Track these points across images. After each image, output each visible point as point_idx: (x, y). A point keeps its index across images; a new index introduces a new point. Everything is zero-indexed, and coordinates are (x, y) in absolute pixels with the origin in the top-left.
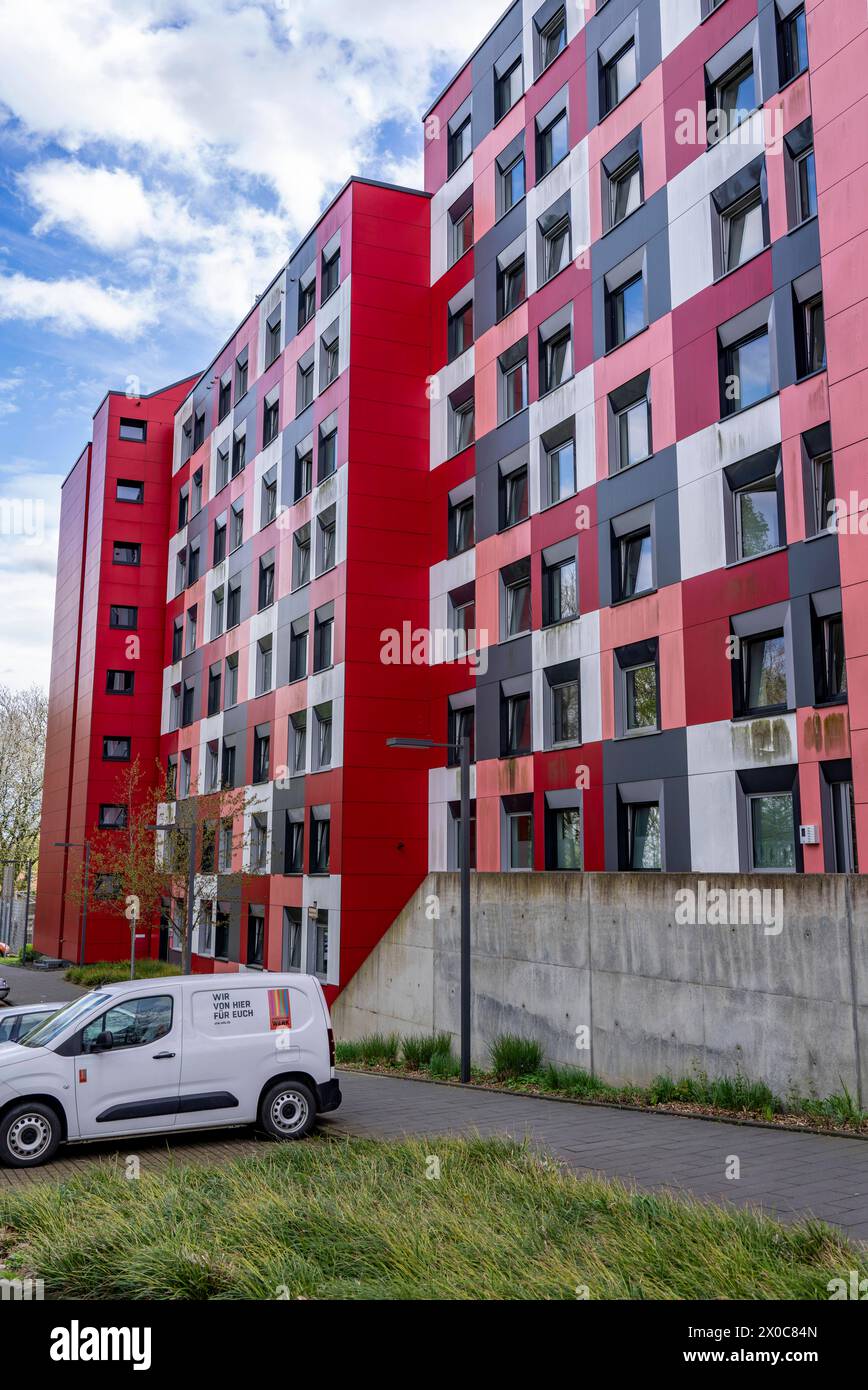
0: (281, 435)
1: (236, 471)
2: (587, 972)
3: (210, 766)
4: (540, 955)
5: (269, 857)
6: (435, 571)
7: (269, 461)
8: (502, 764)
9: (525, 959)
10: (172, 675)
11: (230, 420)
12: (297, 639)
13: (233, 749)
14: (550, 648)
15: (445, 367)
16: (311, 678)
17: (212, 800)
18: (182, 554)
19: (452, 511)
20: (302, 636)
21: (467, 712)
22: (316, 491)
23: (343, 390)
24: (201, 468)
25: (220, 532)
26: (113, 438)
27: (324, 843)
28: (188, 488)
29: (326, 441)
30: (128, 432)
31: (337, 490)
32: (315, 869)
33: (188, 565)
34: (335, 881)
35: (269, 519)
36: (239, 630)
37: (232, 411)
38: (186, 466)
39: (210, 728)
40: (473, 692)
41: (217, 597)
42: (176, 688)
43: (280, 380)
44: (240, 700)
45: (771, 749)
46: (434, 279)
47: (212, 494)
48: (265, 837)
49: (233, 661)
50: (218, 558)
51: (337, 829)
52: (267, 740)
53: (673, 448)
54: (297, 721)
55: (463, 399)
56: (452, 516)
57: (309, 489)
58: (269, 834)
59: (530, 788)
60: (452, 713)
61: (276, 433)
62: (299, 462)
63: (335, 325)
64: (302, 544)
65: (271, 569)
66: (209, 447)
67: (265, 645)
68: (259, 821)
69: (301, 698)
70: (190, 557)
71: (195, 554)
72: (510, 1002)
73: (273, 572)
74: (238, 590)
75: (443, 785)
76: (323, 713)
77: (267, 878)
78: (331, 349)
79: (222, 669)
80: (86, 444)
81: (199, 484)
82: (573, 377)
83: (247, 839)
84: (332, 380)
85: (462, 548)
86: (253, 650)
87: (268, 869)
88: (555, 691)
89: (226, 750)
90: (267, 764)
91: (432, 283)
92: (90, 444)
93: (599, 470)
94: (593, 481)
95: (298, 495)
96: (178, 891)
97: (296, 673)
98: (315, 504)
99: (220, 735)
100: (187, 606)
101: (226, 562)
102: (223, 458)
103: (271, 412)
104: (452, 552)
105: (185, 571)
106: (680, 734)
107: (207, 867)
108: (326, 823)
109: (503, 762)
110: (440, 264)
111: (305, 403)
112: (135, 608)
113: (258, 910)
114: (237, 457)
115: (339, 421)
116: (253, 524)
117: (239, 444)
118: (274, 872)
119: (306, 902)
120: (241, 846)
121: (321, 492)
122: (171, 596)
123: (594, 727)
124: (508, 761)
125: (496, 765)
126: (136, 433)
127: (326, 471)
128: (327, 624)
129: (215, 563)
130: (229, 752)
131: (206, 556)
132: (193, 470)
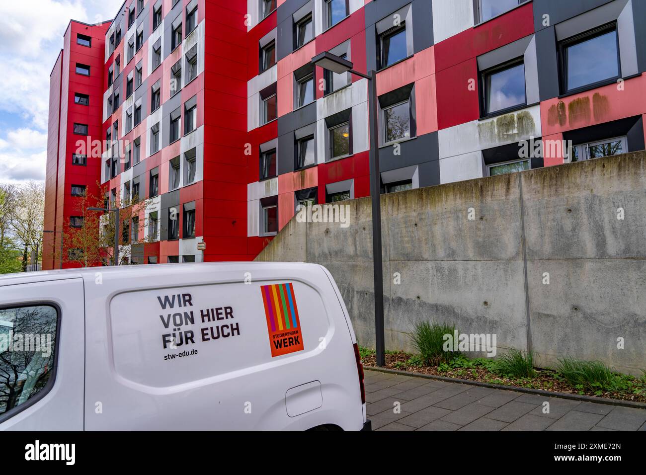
0: (163, 23)
1: (138, 48)
3: (126, 194)
5: (159, 232)
6: (250, 83)
7: (156, 37)
10: (106, 156)
11: (134, 26)
12: (174, 122)
13: (138, 184)
14: (329, 106)
16: (182, 139)
17: (126, 211)
18: (110, 99)
19: (261, 51)
20: (177, 120)
22: (184, 42)
24: (119, 55)
25: (130, 83)
26: (73, 43)
27: (191, 223)
28: (113, 68)
29: (190, 15)
30: (81, 42)
31: (198, 36)
32: (186, 236)
33: (113, 103)
34: (199, 239)
35: (157, 66)
36: (141, 126)
37: (136, 21)
38: (112, 56)
39: (126, 176)
40: (277, 140)
41: (129, 115)
42: (108, 162)
44: (141, 159)
45: (515, 132)
47: (125, 64)
48: (156, 224)
49: (138, 142)
50: (129, 94)
51: (199, 215)
52: (157, 176)
54: (174, 164)
57: (180, 42)
58: (159, 224)
59: (316, 184)
60: (261, 154)
61: (160, 22)
62: (174, 32)
64: (176, 73)
65: (158, 91)
66: (123, 42)
67: (155, 132)
68: (153, 217)
69: (177, 150)
70: (114, 99)
71: (117, 97)
73: (159, 94)
74: (140, 107)
75: (256, 191)
76: (190, 156)
77: (158, 243)
80: (61, 50)
81: (118, 63)
83: (147, 222)
86: (148, 134)
87: (159, 239)
88: (331, 131)
89: (134, 186)
90: (157, 188)
94: (362, 5)
95: (173, 47)
97: (173, 138)
98: (184, 48)
99: (131, 179)
100: (113, 122)
101: (133, 95)
102: (131, 46)
103: (158, 13)
104: (261, 71)
105: (112, 106)
107: (125, 241)
108: (193, 212)
109: (296, 173)
112: (87, 126)
113: (153, 259)
114: (138, 43)
116: (148, 71)
117: (139, 36)
118: (162, 239)
119: (181, 252)
120: (143, 226)
121: (188, 41)
122: (105, 119)
124: (300, 172)
125: (294, 175)
126: (86, 43)
127: (190, 30)
128: (191, 109)
129: (127, 97)
130: (136, 186)
131: (123, 95)
132: (115, 57)
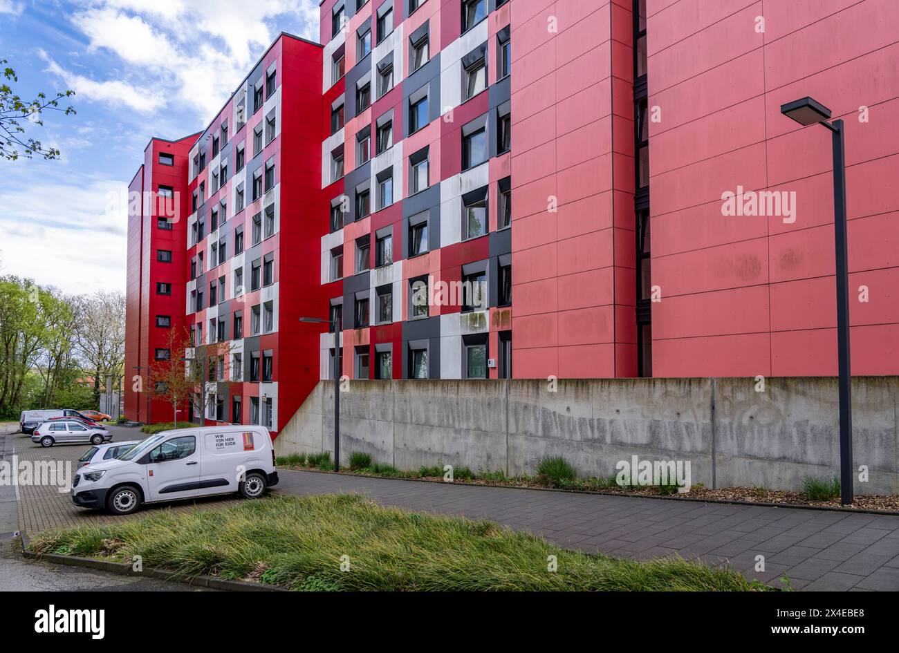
0: (245, 166)
1: (223, 184)
2: (392, 423)
3: (212, 332)
4: (371, 416)
5: (242, 374)
6: (323, 239)
7: (239, 179)
8: (355, 331)
9: (364, 418)
10: (191, 286)
11: (218, 157)
12: (255, 270)
13: (223, 323)
14: (379, 278)
15: (330, 137)
16: (262, 289)
17: (212, 348)
18: (195, 225)
19: (332, 210)
20: (257, 268)
21: (339, 307)
22: (264, 196)
23: (277, 145)
24: (204, 181)
25: (214, 215)
26: (155, 163)
27: (270, 368)
28: (197, 191)
29: (269, 171)
30: (163, 160)
31: (275, 196)
32: (265, 379)
33: (198, 230)
34: (276, 384)
35: (240, 210)
36: (225, 265)
37: (220, 152)
38: (196, 180)
39: (212, 312)
40: (342, 298)
41: (214, 249)
42: (193, 293)
43: (245, 138)
44: (226, 299)
45: (477, 325)
46: (325, 90)
47: (210, 195)
48: (240, 365)
49: (222, 280)
50: (214, 228)
51: (276, 362)
52: (240, 318)
53: (439, 185)
54: (256, 309)
55: (338, 154)
56: (332, 212)
57: (260, 195)
58: (243, 363)
59: (368, 343)
60: (332, 307)
61: (243, 165)
62: (255, 181)
63: (273, 111)
64: (257, 222)
65: (241, 234)
66: (207, 171)
67: (239, 272)
68: (237, 357)
69: (258, 298)
70: (199, 227)
71: (201, 226)
72: (357, 437)
73: (242, 236)
74: (224, 245)
75: (327, 341)
76: (269, 306)
77: (242, 383)
78: (271, 123)
79: (217, 283)
80: (141, 165)
81: (203, 190)
82: (392, 147)
83: (232, 365)
84: (273, 139)
85: (337, 228)
86: (233, 274)
87: (242, 380)
88: (381, 298)
89: (220, 323)
90: (241, 330)
91: (324, 93)
92: (143, 165)
93: (404, 194)
94: (401, 199)
95: (255, 198)
96: (197, 389)
97: (255, 286)
98: (264, 203)
99: (217, 316)
100: (198, 252)
101: (218, 230)
102: (215, 177)
103: (240, 154)
104: (332, 230)
105: (197, 234)
106: (438, 318)
107: (212, 378)
108: (270, 358)
109: (356, 331)
110: (327, 83)
111: (258, 151)
112: (170, 252)
113: (237, 398)
114: (222, 177)
115: (276, 161)
116: (232, 211)
117: (224, 170)
118: (245, 381)
119: (261, 395)
120: (228, 368)
121: (267, 197)
122: (189, 246)
123: (398, 315)
124: (358, 330)
125: (354, 332)
126: (168, 161)
127: (269, 187)
128: (270, 263)
129: (212, 230)
130: (221, 324)
131: (207, 226)
132: (199, 182)
